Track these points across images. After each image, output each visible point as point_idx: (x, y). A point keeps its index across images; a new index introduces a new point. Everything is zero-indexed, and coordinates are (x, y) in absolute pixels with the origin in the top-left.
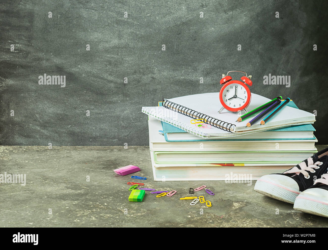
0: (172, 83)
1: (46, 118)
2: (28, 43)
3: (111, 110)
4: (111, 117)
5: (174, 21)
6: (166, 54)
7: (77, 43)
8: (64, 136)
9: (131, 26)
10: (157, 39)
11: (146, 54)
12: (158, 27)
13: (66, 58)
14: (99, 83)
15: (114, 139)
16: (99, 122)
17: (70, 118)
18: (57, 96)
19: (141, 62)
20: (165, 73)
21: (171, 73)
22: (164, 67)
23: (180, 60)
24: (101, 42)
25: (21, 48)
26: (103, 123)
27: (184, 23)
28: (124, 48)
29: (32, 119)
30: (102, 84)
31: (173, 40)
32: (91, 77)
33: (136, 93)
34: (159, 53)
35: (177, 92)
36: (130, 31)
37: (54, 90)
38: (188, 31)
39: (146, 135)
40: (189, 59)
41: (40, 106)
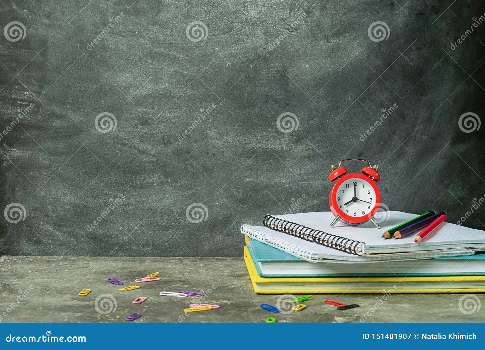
0: (242, 155)
1: (61, 212)
2: (40, 90)
3: (142, 198)
4: (143, 209)
5: (244, 53)
6: (231, 107)
7: (100, 89)
8: (83, 242)
9: (174, 62)
10: (217, 83)
11: (198, 106)
12: (218, 64)
13: (86, 114)
14: (128, 155)
15: (146, 247)
16: (128, 218)
17: (90, 212)
18: (74, 176)
19: (190, 120)
20: (230, 138)
21: (239, 138)
22: (229, 128)
23: (254, 117)
24: (130, 87)
25: (31, 97)
26: (132, 220)
27: (259, 57)
28: (164, 98)
29: (43, 213)
30: (131, 156)
31: (242, 84)
32: (118, 144)
33: (183, 171)
34: (221, 106)
35: (249, 170)
36: (173, 70)
37: (71, 166)
38: (266, 70)
39: (199, 241)
40: (269, 116)
41: (53, 192)
